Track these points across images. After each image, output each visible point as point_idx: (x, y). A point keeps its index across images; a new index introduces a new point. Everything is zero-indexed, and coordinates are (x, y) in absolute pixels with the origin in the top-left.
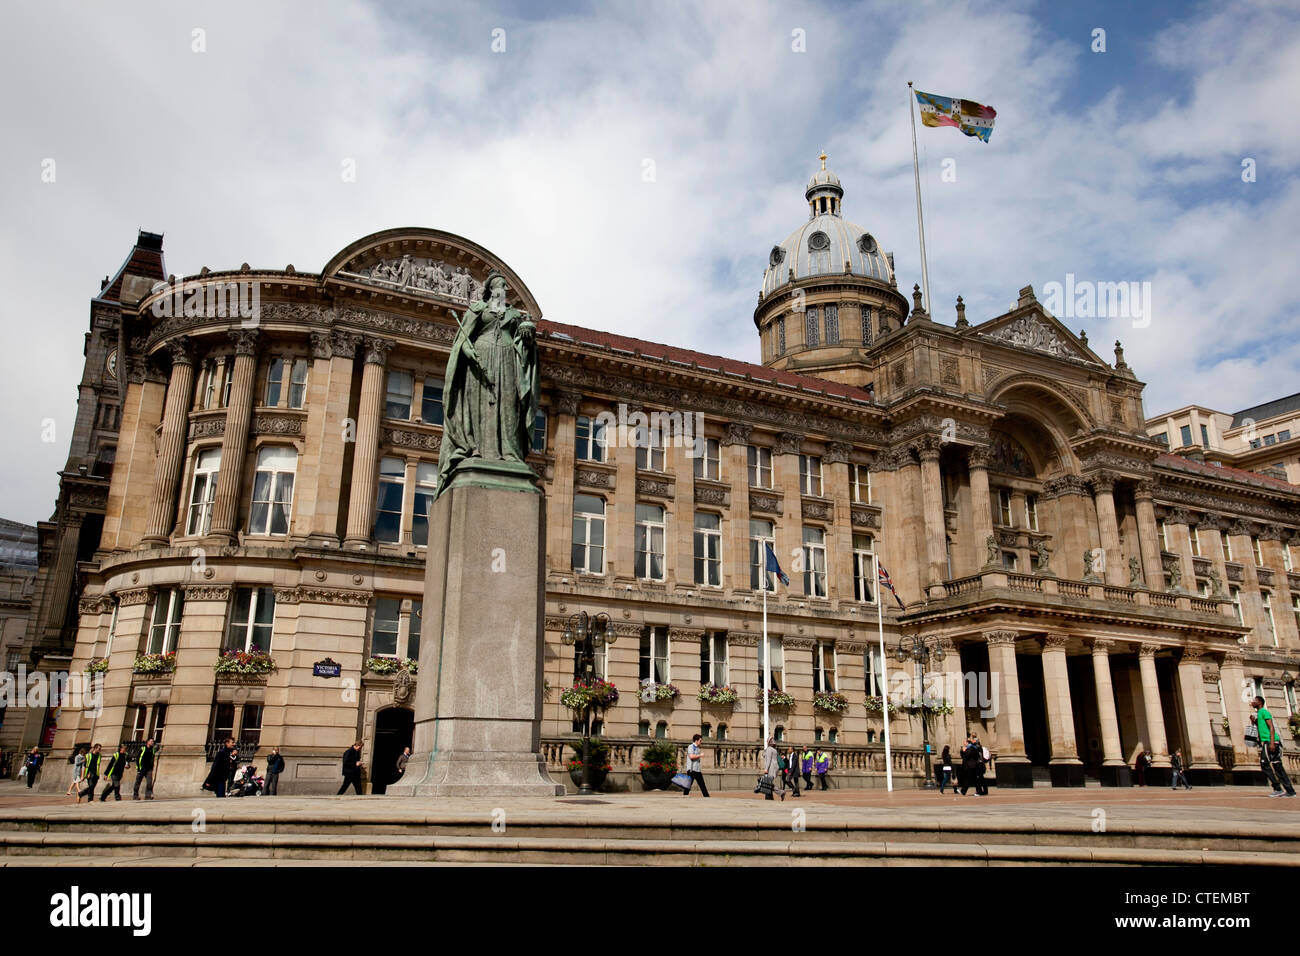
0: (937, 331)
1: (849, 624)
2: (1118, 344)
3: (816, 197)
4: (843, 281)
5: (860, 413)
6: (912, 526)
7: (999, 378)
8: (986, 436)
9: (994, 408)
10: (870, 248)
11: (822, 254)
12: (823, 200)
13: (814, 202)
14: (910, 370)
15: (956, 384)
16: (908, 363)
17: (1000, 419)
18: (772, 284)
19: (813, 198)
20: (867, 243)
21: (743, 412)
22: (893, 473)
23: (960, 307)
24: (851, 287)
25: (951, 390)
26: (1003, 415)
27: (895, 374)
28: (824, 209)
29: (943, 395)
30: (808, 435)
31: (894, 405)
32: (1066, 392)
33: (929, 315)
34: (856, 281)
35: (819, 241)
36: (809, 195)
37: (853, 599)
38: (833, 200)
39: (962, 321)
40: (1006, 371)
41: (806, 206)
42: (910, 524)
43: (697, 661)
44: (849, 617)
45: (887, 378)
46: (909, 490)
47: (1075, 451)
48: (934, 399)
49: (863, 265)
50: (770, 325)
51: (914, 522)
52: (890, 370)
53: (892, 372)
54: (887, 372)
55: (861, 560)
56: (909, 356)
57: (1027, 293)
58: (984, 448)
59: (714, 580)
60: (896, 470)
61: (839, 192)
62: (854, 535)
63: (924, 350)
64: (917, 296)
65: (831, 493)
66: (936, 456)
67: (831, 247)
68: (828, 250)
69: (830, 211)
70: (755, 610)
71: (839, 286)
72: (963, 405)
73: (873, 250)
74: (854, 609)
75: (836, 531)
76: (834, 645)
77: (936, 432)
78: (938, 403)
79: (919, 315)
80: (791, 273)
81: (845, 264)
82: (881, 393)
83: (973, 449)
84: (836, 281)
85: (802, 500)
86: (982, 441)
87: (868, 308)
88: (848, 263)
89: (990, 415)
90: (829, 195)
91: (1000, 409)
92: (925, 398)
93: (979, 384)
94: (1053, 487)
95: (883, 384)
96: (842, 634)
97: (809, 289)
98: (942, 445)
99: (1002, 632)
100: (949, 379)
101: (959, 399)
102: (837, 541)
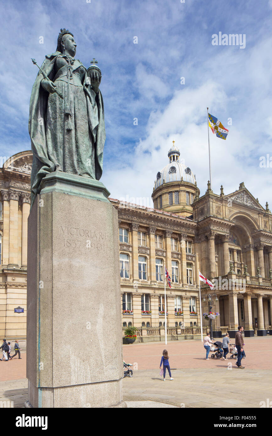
0: (215, 196)
1: (185, 291)
2: (267, 203)
3: (172, 155)
4: (180, 183)
5: (190, 224)
6: (205, 260)
7: (233, 213)
8: (228, 232)
9: (231, 222)
10: (189, 172)
11: (174, 174)
12: (174, 156)
13: (171, 157)
14: (206, 210)
15: (220, 214)
16: (205, 208)
17: (233, 226)
18: (158, 185)
19: (170, 156)
20: (188, 171)
21: (153, 224)
22: (199, 244)
23: (222, 189)
24: (183, 185)
25: (219, 216)
26: (234, 225)
27: (200, 212)
28: (174, 160)
29: (217, 218)
30: (173, 231)
31: (200, 221)
32: (252, 218)
33: (212, 191)
34: (184, 183)
35: (173, 169)
36: (169, 155)
37: (186, 283)
38: (177, 156)
39: (222, 194)
40: (236, 210)
41: (168, 159)
42: (204, 260)
43: (140, 303)
44: (185, 289)
45: (198, 213)
46: (204, 249)
48: (214, 219)
49: (187, 178)
50: (157, 198)
51: (205, 259)
52: (199, 210)
53: (200, 210)
54: (198, 211)
55: (189, 271)
56: (206, 205)
57: (242, 185)
58: (228, 235)
59: (144, 278)
60: (200, 243)
61: (178, 153)
62: (187, 264)
63: (211, 203)
64: (209, 184)
65: (180, 250)
66: (214, 238)
67: (177, 172)
68: (176, 173)
69: (176, 160)
70: (158, 287)
71: (179, 185)
72: (222, 221)
73: (190, 173)
74: (187, 286)
75: (182, 262)
76: (181, 297)
77: (213, 230)
78: (215, 221)
79: (210, 191)
80: (164, 180)
81: (181, 178)
82: (196, 218)
83: (224, 236)
84: (178, 183)
85: (172, 252)
86: (227, 233)
87: (188, 192)
88: (182, 177)
89: (230, 225)
90: (176, 155)
91: (233, 223)
92: (211, 218)
93: (227, 215)
94: (245, 248)
95: (196, 215)
96: (183, 294)
97: (170, 186)
98: (215, 234)
99: (234, 293)
100: (218, 213)
101: (221, 219)
102: (182, 265)
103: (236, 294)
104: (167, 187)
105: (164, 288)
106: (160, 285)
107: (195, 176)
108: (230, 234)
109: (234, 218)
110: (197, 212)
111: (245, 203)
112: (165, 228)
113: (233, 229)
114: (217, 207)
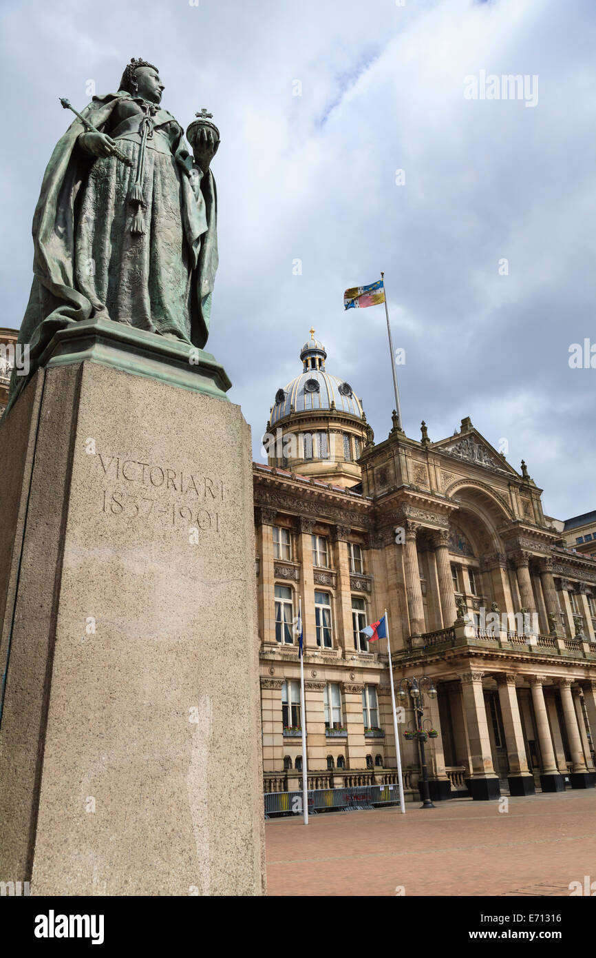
0: (410, 444)
1: (351, 669)
2: (523, 462)
3: (309, 358)
4: (330, 414)
5: (356, 503)
6: (396, 591)
7: (452, 481)
8: (446, 523)
9: (451, 501)
10: (347, 393)
11: (314, 395)
12: (313, 360)
13: (307, 361)
14: (392, 472)
15: (424, 483)
16: (391, 467)
17: (456, 510)
18: (277, 416)
19: (305, 359)
20: (346, 389)
22: (380, 550)
23: (424, 429)
24: (336, 419)
25: (422, 488)
26: (458, 508)
27: (379, 476)
28: (314, 366)
29: (418, 491)
30: (318, 519)
31: (381, 498)
32: (496, 494)
33: (404, 432)
34: (339, 415)
35: (313, 385)
36: (303, 356)
37: (353, 649)
38: (320, 360)
40: (457, 476)
41: (301, 365)
42: (394, 589)
44: (351, 664)
45: (374, 479)
46: (393, 563)
47: (501, 537)
48: (412, 494)
49: (344, 404)
51: (397, 588)
52: (375, 473)
53: (377, 474)
54: (373, 474)
55: (357, 618)
56: (391, 462)
57: (466, 422)
58: (446, 531)
60: (381, 548)
61: (323, 354)
62: (352, 598)
63: (403, 458)
64: (395, 418)
65: (335, 565)
66: (414, 537)
67: (320, 390)
68: (318, 392)
69: (318, 367)
70: (280, 658)
71: (327, 417)
72: (431, 499)
73: (349, 394)
74: (355, 657)
75: (339, 595)
76: (339, 686)
77: (412, 518)
78: (414, 497)
79: (398, 432)
80: (292, 407)
81: (331, 403)
82: (369, 490)
83: (438, 532)
84: (325, 414)
85: (314, 570)
86: (443, 526)
87: (348, 435)
88: (333, 402)
89: (450, 507)
90: (318, 357)
91: (456, 503)
92: (406, 492)
93: (439, 485)
94: (487, 563)
95: (370, 483)
96: (345, 677)
97: (306, 419)
98: (417, 529)
99: (473, 673)
100: (418, 479)
101: (428, 494)
102: (340, 603)
103: (478, 675)
104: (299, 420)
105: (300, 663)
106: (286, 653)
107: (361, 401)
108: (450, 529)
109: (457, 493)
110: (371, 478)
111: (477, 461)
112: (297, 511)
113: (456, 517)
114: (416, 467)
